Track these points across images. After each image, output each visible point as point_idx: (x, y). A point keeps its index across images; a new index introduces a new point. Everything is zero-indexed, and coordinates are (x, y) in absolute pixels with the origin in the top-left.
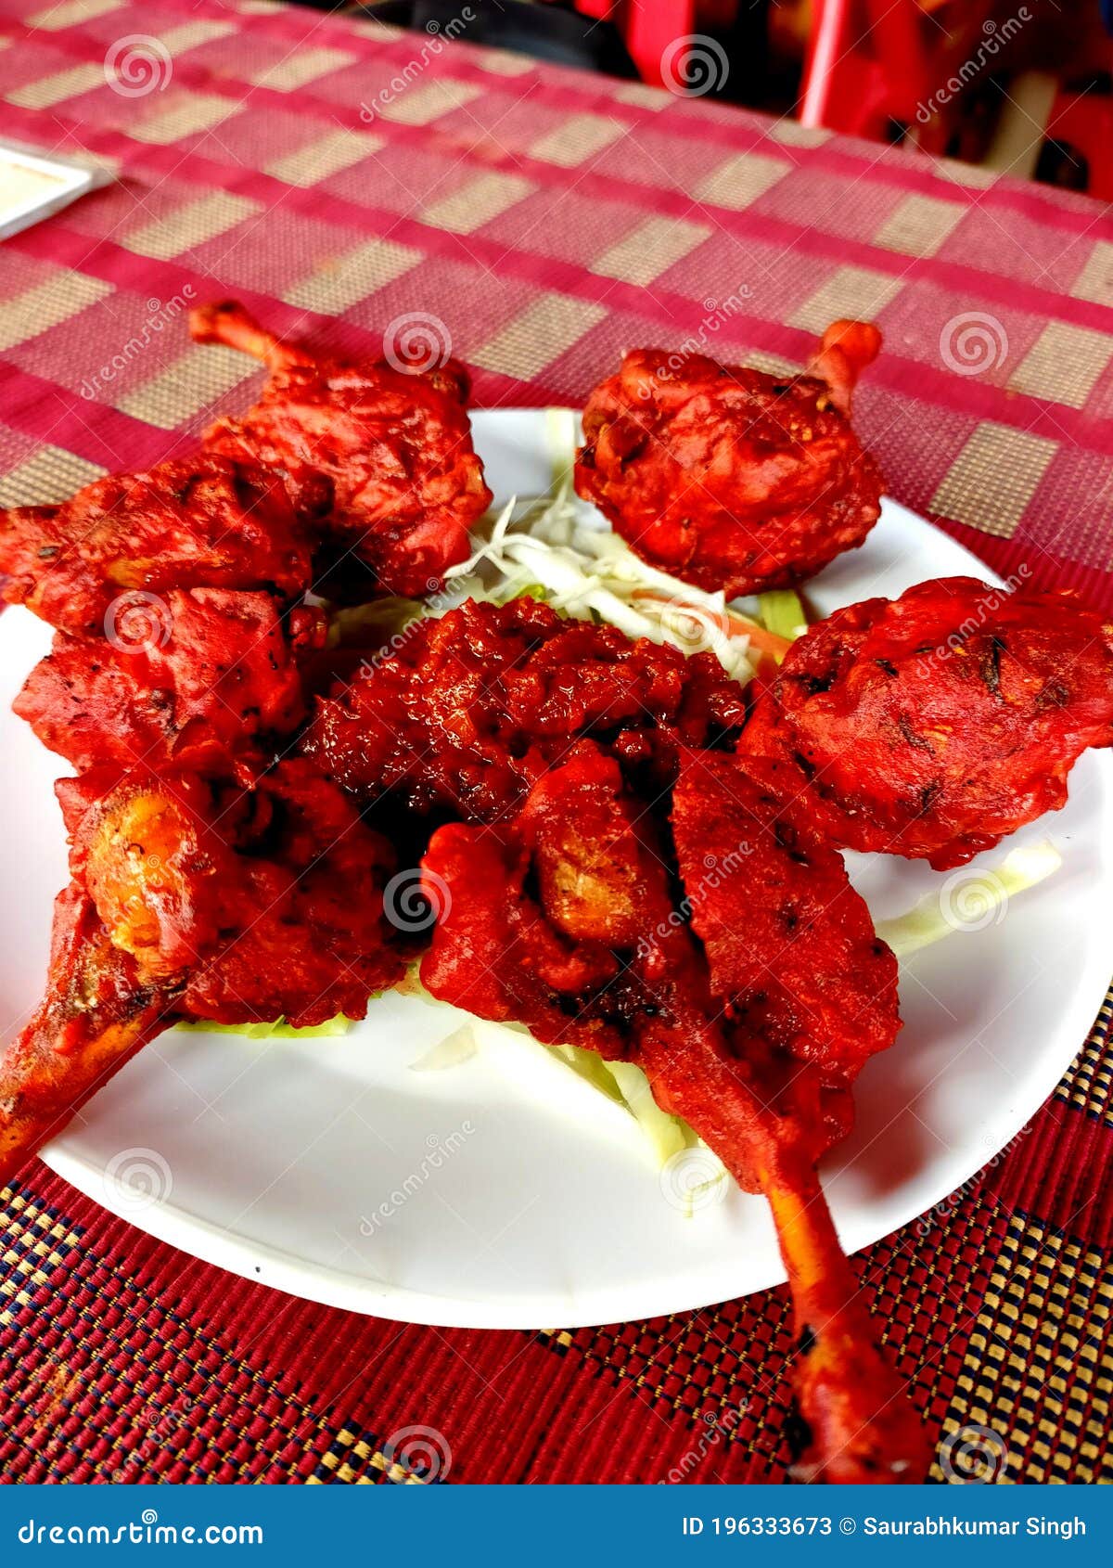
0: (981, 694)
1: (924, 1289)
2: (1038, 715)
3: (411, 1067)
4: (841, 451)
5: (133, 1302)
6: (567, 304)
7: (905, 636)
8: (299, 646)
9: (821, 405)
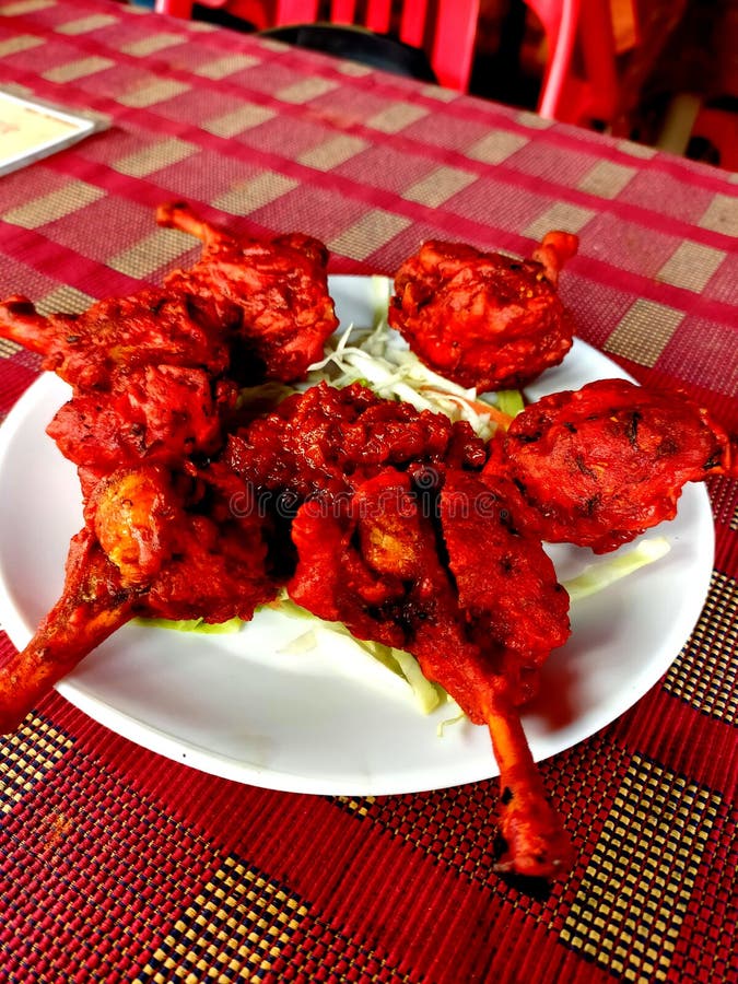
0: (625, 444)
1: (579, 794)
2: (658, 458)
3: (277, 652)
4: (549, 304)
5: (105, 781)
6: (387, 216)
7: (582, 411)
8: (220, 403)
9: (539, 277)
